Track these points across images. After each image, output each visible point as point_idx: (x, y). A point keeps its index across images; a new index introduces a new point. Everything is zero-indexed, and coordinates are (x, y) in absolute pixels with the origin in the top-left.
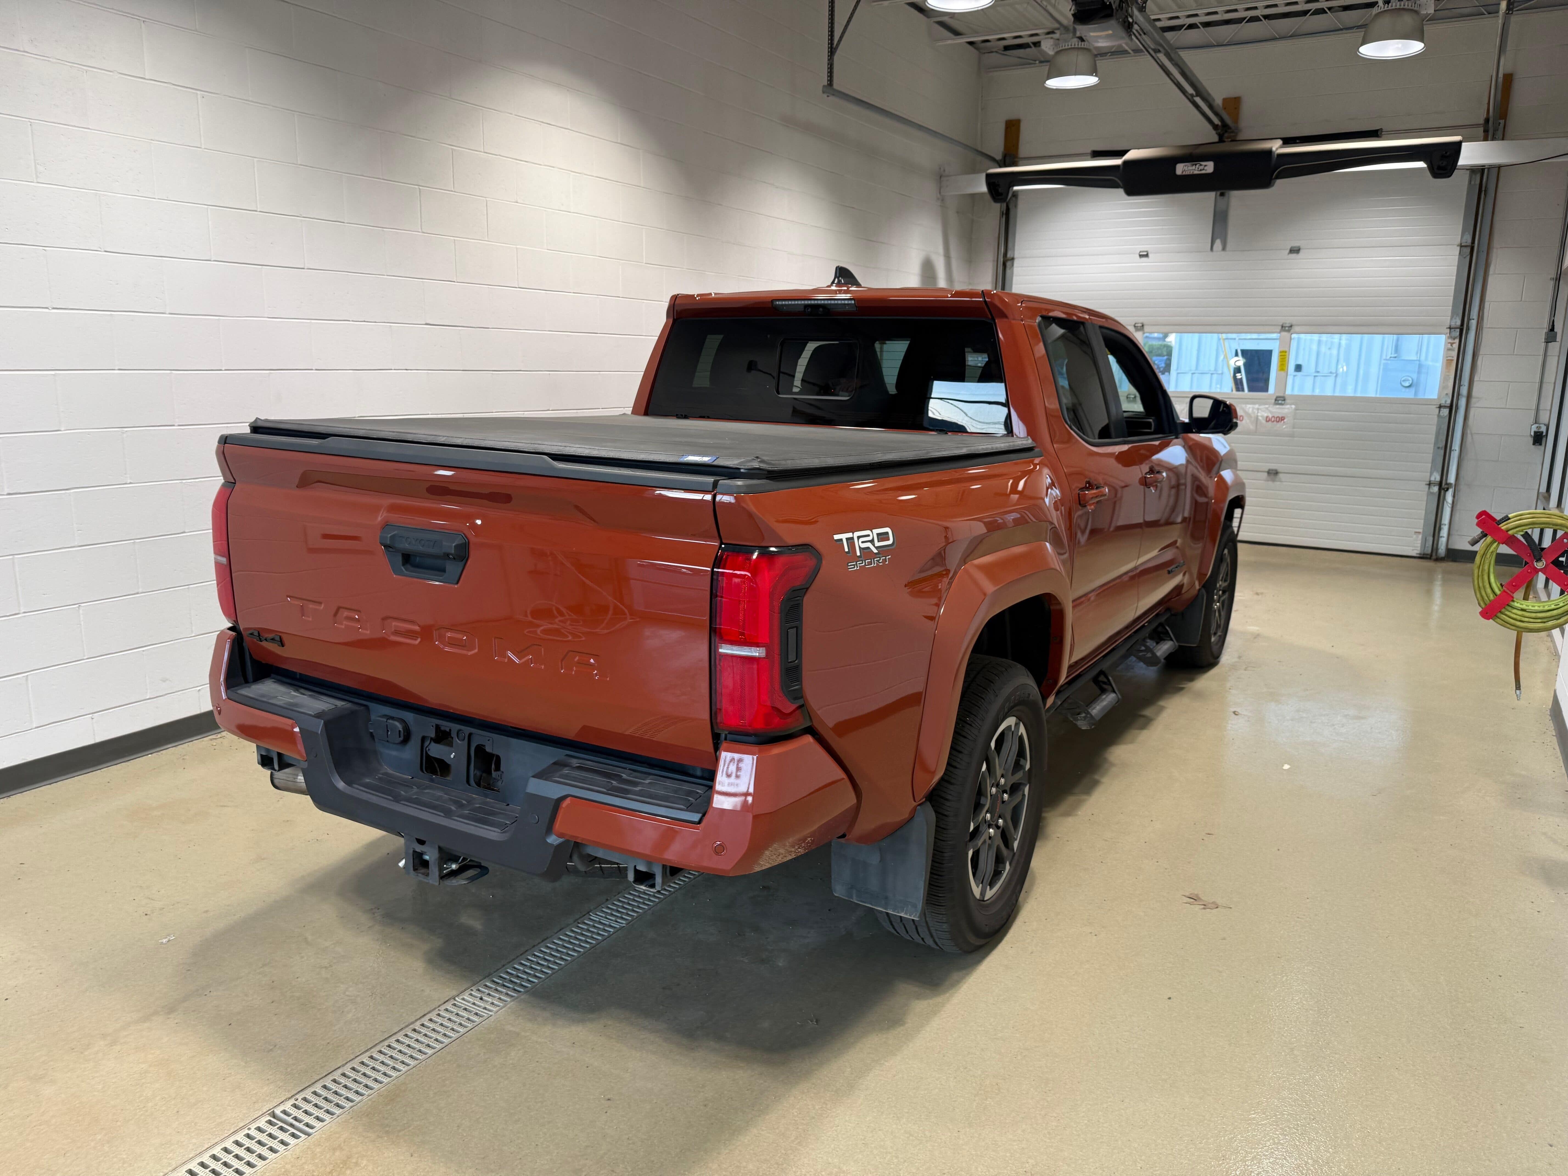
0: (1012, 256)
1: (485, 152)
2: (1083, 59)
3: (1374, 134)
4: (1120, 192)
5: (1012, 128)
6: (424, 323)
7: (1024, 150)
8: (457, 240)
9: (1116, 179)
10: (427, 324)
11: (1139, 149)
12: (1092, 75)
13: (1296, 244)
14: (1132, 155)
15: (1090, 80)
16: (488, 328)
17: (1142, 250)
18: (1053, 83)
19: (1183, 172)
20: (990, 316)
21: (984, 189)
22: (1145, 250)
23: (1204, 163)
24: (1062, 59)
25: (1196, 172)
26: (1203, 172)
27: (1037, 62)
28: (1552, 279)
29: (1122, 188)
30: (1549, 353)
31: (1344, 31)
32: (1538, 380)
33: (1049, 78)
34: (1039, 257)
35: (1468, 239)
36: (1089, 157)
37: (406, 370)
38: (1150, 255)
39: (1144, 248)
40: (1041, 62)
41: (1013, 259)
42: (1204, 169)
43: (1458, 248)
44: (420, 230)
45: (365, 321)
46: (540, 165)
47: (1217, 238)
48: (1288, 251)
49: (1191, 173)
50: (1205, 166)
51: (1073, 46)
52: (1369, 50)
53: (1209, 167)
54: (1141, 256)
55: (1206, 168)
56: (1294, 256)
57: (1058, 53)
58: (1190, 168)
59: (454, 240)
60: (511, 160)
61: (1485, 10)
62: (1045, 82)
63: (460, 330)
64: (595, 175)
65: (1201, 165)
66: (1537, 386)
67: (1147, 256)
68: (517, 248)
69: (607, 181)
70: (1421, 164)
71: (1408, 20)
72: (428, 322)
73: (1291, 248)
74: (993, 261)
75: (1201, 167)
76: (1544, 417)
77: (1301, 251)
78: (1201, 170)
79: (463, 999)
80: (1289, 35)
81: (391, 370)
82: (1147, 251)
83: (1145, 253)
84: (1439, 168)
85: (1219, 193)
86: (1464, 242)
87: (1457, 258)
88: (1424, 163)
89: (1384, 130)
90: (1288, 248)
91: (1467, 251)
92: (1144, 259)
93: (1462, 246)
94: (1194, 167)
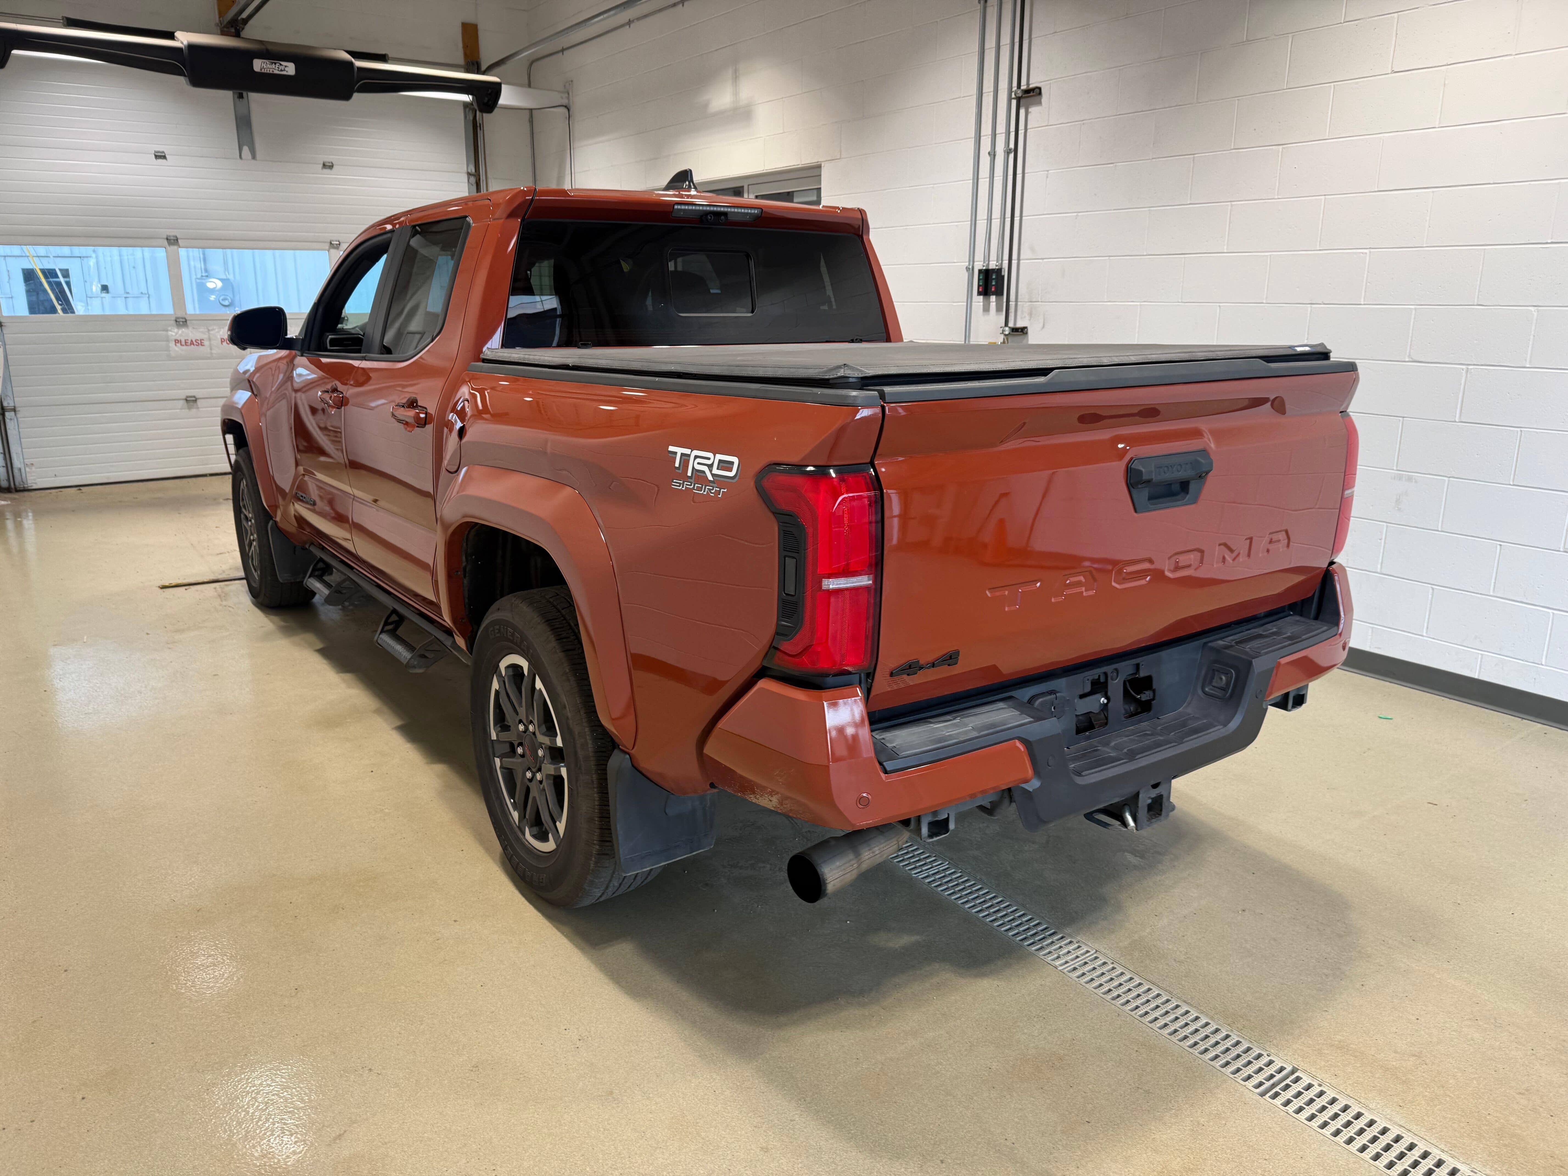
3: (383, 58)
9: (177, 65)
11: (188, 32)
13: (328, 158)
14: (185, 37)
17: (157, 150)
19: (261, 70)
22: (161, 150)
23: (283, 63)
25: (276, 72)
26: (284, 73)
29: (184, 77)
35: (472, 169)
38: (167, 156)
39: (165, 148)
42: (284, 70)
43: (466, 176)
47: (244, 145)
48: (322, 166)
49: (271, 72)
50: (286, 66)
53: (290, 69)
54: (157, 157)
55: (286, 69)
56: (327, 171)
58: (269, 66)
65: (281, 65)
67: (164, 157)
70: (466, 98)
73: (324, 162)
75: (282, 68)
77: (334, 166)
78: (281, 70)
82: (166, 153)
83: (163, 154)
84: (484, 104)
85: (237, 95)
86: (469, 171)
87: (467, 184)
88: (471, 97)
89: (390, 56)
90: (322, 163)
91: (473, 179)
92: (160, 161)
93: (469, 174)
94: (273, 66)
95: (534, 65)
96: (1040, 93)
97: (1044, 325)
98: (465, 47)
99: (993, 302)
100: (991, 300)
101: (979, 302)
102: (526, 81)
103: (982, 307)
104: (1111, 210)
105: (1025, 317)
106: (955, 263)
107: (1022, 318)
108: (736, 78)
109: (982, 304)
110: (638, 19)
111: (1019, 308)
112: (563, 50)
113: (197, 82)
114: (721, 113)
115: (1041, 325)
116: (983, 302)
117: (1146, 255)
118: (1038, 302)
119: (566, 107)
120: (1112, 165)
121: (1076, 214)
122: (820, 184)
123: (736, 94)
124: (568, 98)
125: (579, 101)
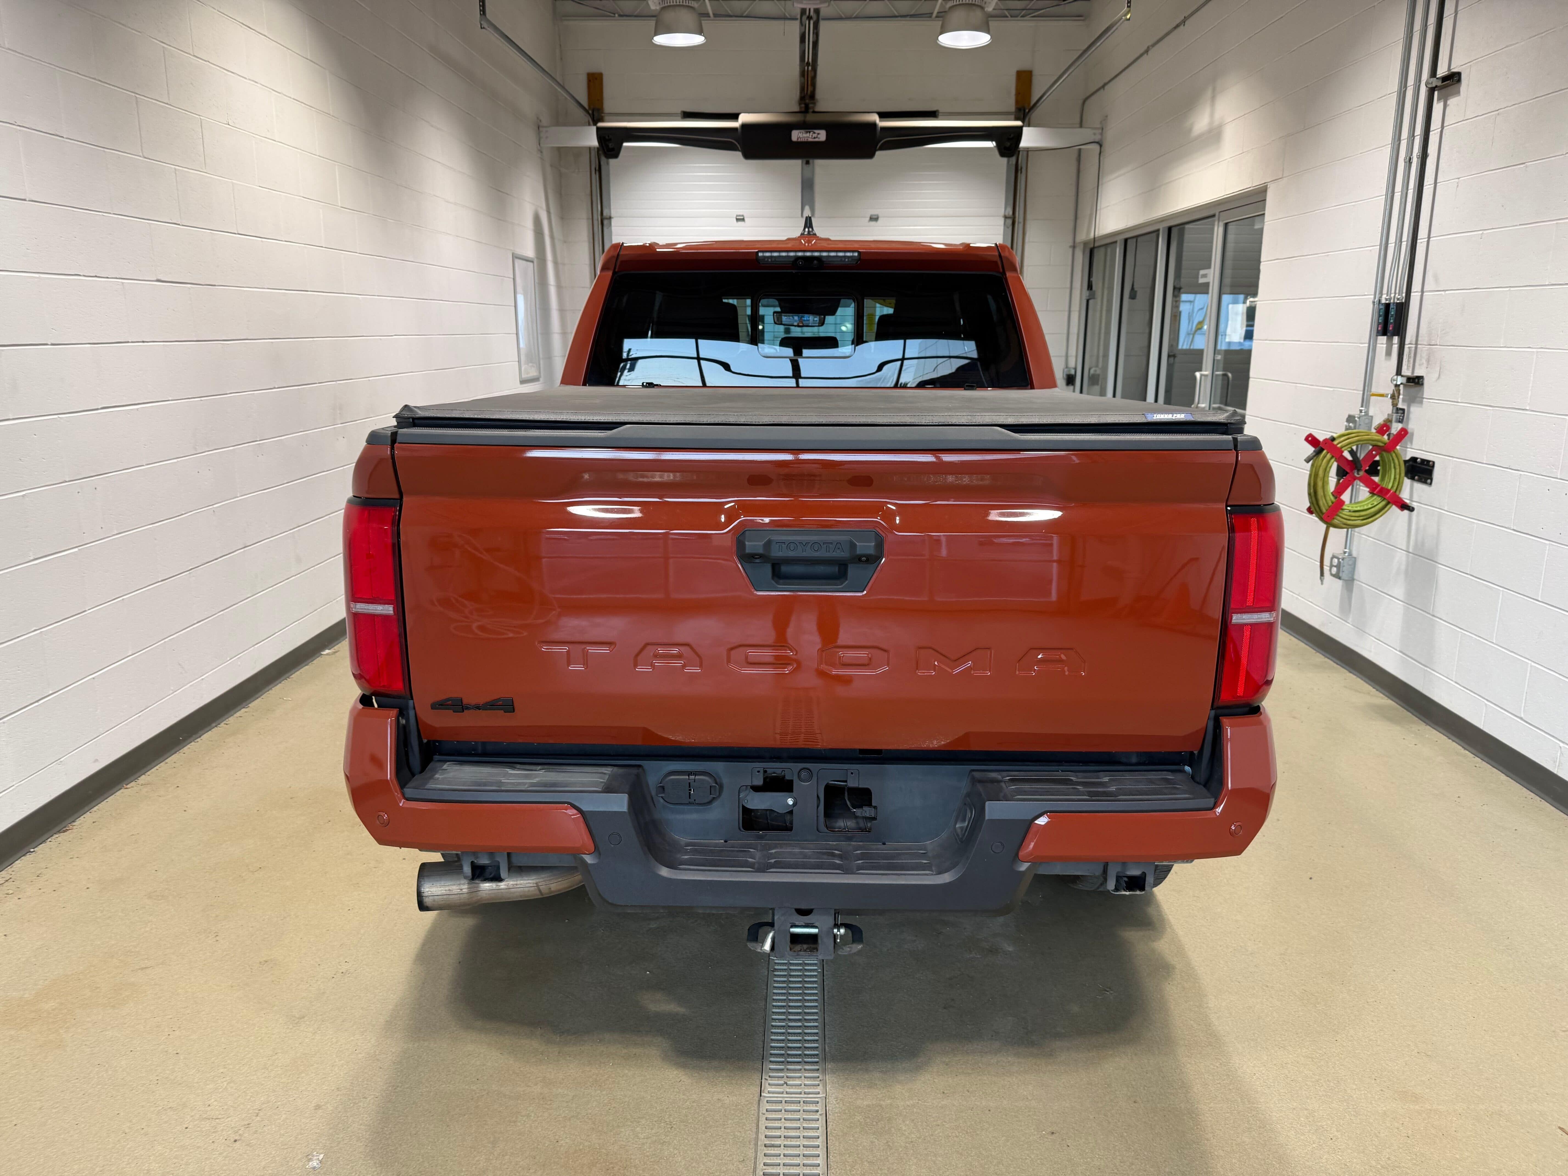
0: (609, 215)
1: (194, 56)
2: (686, 17)
3: (933, 115)
4: (739, 154)
5: (595, 81)
6: (155, 279)
7: (609, 106)
8: (179, 170)
9: (733, 141)
10: (158, 281)
11: (749, 113)
12: (701, 35)
13: (874, 212)
14: (745, 118)
15: (697, 40)
16: (215, 285)
17: (739, 214)
18: (661, 40)
19: (798, 139)
20: (1001, 270)
21: (594, 142)
22: (741, 214)
23: (817, 131)
24: (669, 16)
25: (810, 140)
26: (816, 140)
27: (616, 15)
28: (1070, 247)
29: (739, 151)
30: (1072, 309)
31: (899, 18)
32: (1065, 331)
33: (656, 34)
34: (635, 217)
35: (1010, 212)
36: (680, 118)
37: (143, 342)
38: (746, 219)
39: (740, 212)
40: (620, 16)
41: (610, 218)
42: (817, 137)
43: (1003, 220)
44: (141, 154)
45: (96, 276)
46: (245, 78)
47: (806, 205)
48: (868, 219)
49: (806, 140)
50: (818, 134)
51: (678, 3)
52: (948, 40)
53: (821, 135)
54: (738, 220)
55: (819, 136)
56: (873, 223)
57: (663, 8)
58: (805, 135)
59: (175, 169)
60: (218, 68)
61: (1009, 13)
62: (653, 39)
63: (189, 288)
64: (292, 97)
65: (814, 133)
66: (1065, 336)
67: (743, 220)
68: (233, 183)
69: (303, 105)
70: (991, 144)
71: (978, 14)
72: (159, 278)
73: (871, 216)
74: (588, 219)
75: (815, 135)
76: (1072, 364)
77: (879, 219)
78: (814, 138)
79: (769, 1092)
80: (853, 16)
81: (128, 342)
82: (743, 216)
83: (742, 217)
84: (1005, 148)
85: (805, 162)
86: (1007, 214)
87: (1002, 228)
88: (994, 143)
89: (940, 111)
90: (869, 216)
91: (1010, 221)
92: (740, 223)
93: (1006, 217)
94: (808, 135)
95: (1087, 103)
96: (1459, 80)
97: (1439, 375)
98: (1018, 94)
99: (1395, 344)
100: (1394, 342)
101: (1382, 344)
102: (1078, 120)
103: (1385, 349)
104: (1516, 226)
105: (1423, 364)
106: (1365, 295)
107: (1419, 365)
108: (1213, 98)
109: (1385, 346)
110: (1153, 45)
111: (1419, 351)
112: (1103, 87)
113: (749, 155)
114: (1200, 136)
115: (1437, 375)
116: (1386, 344)
117: (1548, 285)
118: (1437, 345)
119: (1097, 143)
120: (1522, 166)
121: (1481, 232)
122: (1264, 210)
123: (1212, 115)
124: (1101, 134)
125: (1110, 135)
